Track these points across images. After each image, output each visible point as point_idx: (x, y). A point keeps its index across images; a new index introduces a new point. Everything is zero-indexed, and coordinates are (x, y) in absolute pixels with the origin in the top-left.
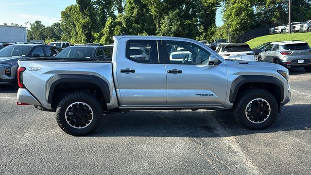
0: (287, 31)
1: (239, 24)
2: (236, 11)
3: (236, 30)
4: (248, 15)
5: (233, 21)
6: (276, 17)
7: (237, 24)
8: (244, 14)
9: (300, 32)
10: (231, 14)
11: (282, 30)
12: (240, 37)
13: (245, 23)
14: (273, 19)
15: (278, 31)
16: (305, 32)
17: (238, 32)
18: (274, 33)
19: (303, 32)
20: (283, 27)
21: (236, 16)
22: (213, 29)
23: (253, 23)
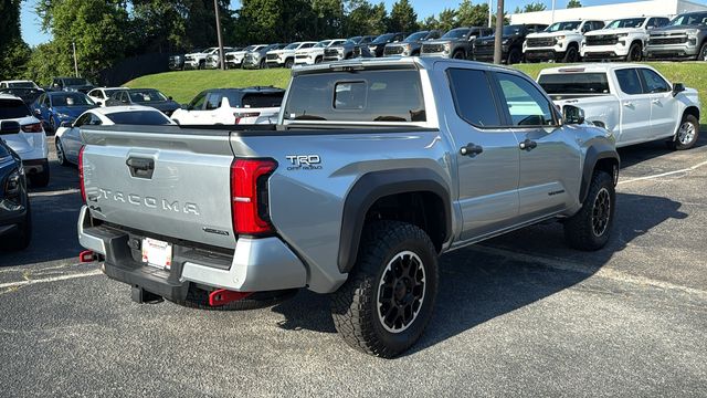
0: (215, 64)
1: (99, 42)
2: (88, 11)
3: (93, 57)
4: (116, 22)
5: (81, 34)
6: (178, 32)
7: (94, 42)
8: (107, 20)
9: (245, 68)
10: (74, 18)
11: (202, 61)
12: (102, 73)
13: (114, 40)
14: (172, 36)
15: (192, 63)
16: (255, 68)
17: (97, 62)
18: (183, 67)
19: (251, 69)
20: (203, 55)
21: (87, 22)
22: (18, 52)
23: (132, 43)
